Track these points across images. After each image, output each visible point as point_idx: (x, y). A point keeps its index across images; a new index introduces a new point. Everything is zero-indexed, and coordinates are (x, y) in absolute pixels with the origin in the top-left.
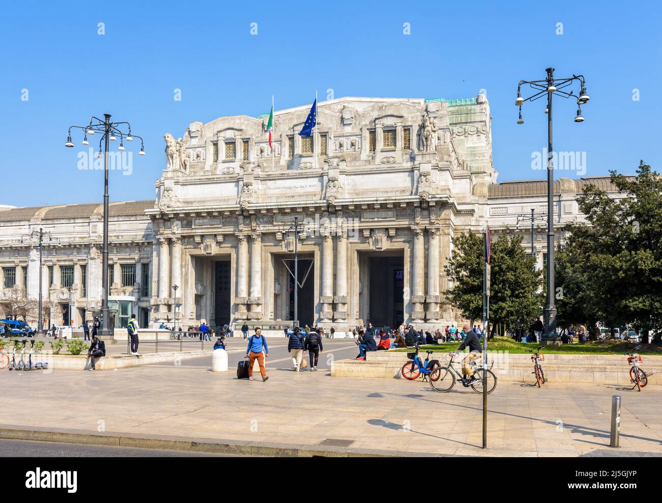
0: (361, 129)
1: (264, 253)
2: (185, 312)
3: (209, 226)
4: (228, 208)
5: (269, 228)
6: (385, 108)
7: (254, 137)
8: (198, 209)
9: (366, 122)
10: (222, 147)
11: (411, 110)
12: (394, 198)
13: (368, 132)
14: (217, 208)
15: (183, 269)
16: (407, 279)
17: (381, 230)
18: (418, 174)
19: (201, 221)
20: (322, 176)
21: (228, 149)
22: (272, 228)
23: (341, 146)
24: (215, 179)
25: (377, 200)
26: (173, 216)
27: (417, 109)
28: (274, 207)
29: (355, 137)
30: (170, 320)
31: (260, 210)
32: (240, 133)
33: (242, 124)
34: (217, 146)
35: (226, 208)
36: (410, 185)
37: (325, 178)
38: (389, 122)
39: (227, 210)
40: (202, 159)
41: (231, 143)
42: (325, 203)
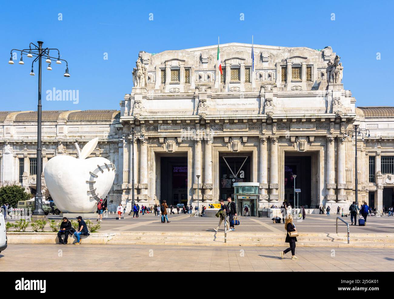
0: (276, 65)
1: (214, 152)
2: (150, 194)
3: (172, 131)
4: (189, 118)
5: (220, 133)
6: (293, 51)
7: (194, 67)
8: (165, 118)
9: (279, 60)
10: (169, 72)
11: (311, 53)
12: (317, 115)
13: (281, 67)
14: (181, 118)
15: (149, 162)
16: (322, 172)
17: (303, 137)
18: (331, 99)
19: (165, 127)
20: (259, 97)
21: (173, 75)
22: (222, 133)
23: (261, 76)
24: (175, 96)
25: (304, 116)
26: (144, 122)
27: (316, 53)
28: (226, 118)
29: (271, 71)
30: (140, 200)
31: (214, 120)
32: (183, 63)
33: (184, 56)
34: (165, 72)
35: (188, 118)
36: (324, 106)
37: (263, 99)
38: (297, 61)
39: (189, 119)
40: (152, 81)
41: (176, 70)
42: (265, 117)
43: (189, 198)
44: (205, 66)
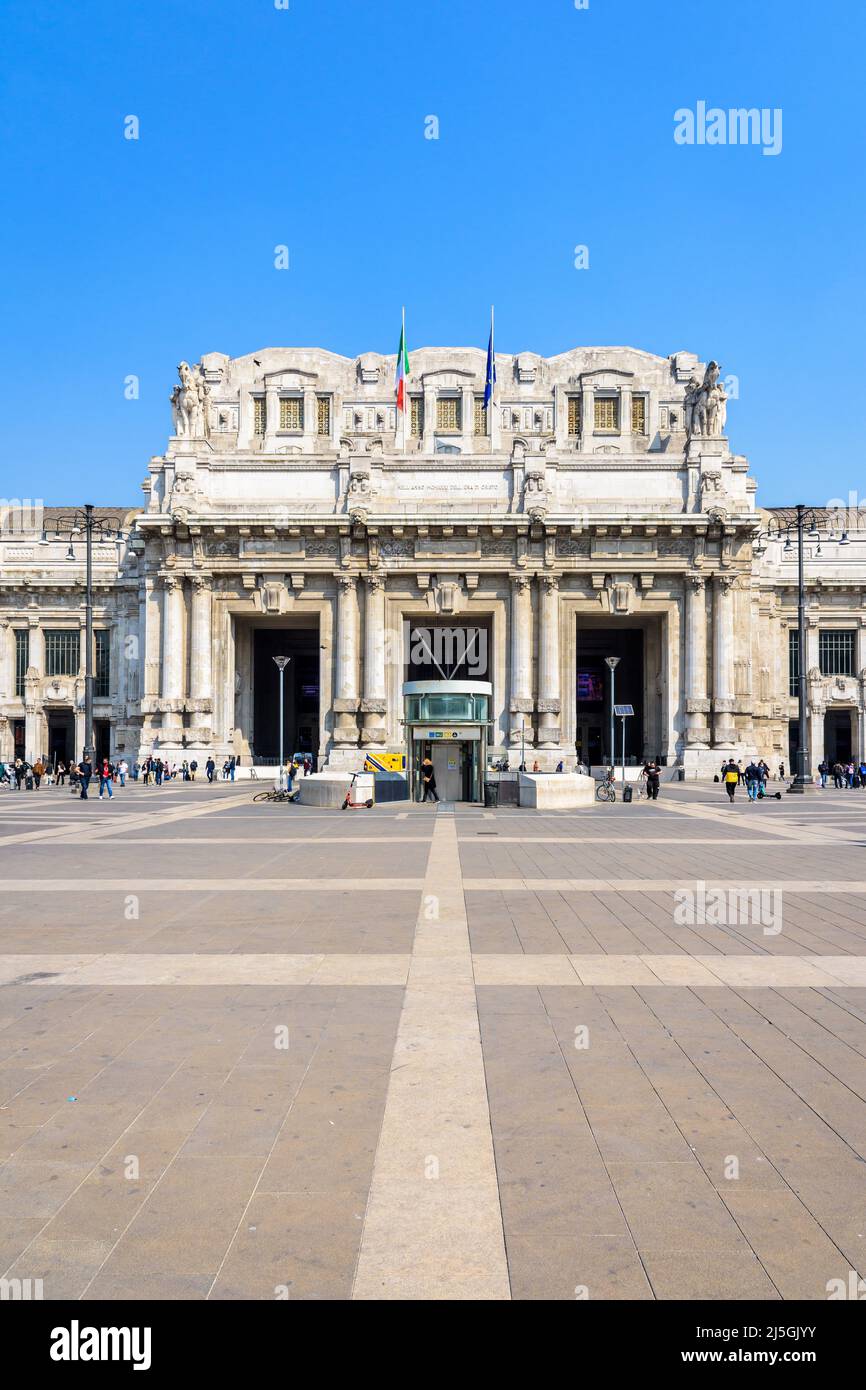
0: (553, 392)
1: (389, 614)
2: (219, 729)
3: (277, 556)
4: (322, 520)
5: (404, 564)
6: (597, 358)
7: (340, 391)
8: (258, 520)
9: (561, 379)
10: (274, 405)
11: (643, 364)
12: (660, 517)
13: (566, 398)
14: (299, 520)
15: (215, 641)
16: (674, 668)
17: (624, 577)
18: (698, 475)
19: (259, 545)
20: (510, 469)
21: (286, 411)
22: (412, 564)
23: (515, 419)
24: (286, 463)
25: (628, 520)
26: (199, 531)
27: (656, 364)
28: (422, 523)
29: (541, 407)
30: (190, 743)
31: (390, 528)
32: (312, 381)
33: (314, 364)
34: (265, 403)
35: (319, 520)
36: (679, 494)
37: (519, 474)
38: (608, 382)
39: (321, 523)
40: (229, 428)
41: (294, 399)
42: (526, 520)
43: (324, 736)
44: (370, 391)
